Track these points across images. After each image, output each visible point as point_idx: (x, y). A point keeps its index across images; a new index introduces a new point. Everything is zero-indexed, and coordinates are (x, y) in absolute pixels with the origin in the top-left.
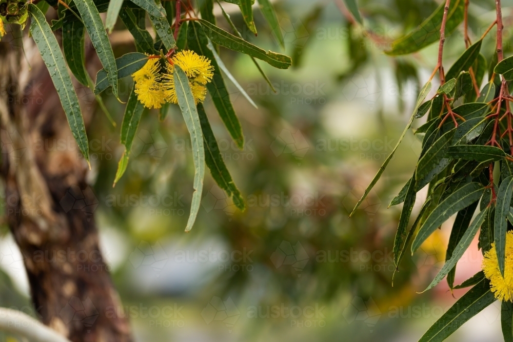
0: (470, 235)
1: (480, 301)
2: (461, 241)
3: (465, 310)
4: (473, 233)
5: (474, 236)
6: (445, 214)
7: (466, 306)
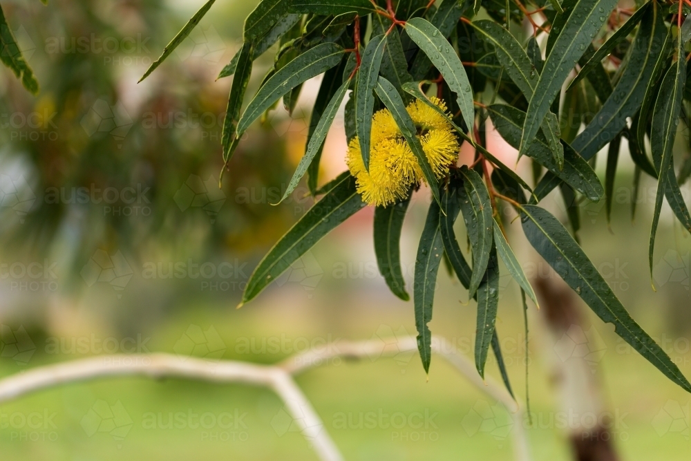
0: (328, 118)
1: (343, 207)
2: (317, 127)
3: (323, 219)
4: (331, 116)
5: (332, 119)
6: (286, 85)
7: (324, 214)
